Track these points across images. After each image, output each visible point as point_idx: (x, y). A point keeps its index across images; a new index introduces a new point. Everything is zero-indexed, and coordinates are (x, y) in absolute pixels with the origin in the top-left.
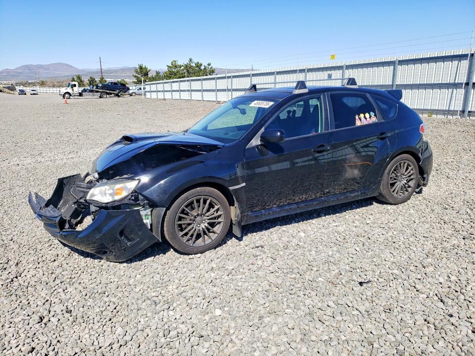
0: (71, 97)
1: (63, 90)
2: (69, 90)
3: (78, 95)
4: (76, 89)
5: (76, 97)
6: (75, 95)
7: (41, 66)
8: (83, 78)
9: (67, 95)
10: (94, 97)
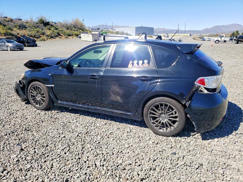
0: (219, 43)
1: (216, 39)
2: (219, 39)
3: (223, 42)
4: (223, 38)
5: (222, 43)
6: (221, 42)
7: (224, 26)
8: (239, 32)
9: (217, 42)
10: (233, 43)
